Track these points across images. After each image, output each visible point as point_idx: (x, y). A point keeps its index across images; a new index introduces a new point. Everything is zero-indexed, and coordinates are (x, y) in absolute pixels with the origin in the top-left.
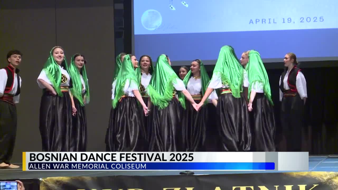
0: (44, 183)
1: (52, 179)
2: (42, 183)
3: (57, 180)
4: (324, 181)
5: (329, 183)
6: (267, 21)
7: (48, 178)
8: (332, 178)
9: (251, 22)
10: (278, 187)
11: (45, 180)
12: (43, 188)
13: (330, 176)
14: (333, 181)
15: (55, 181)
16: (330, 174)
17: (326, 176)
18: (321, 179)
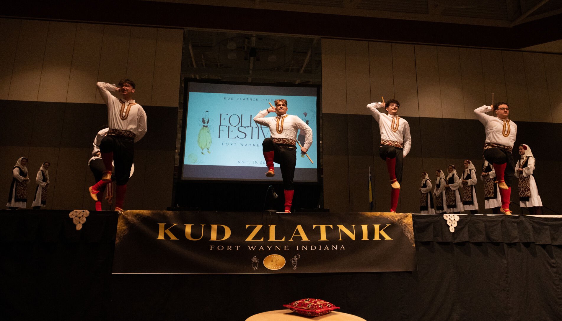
0: (123, 216)
1: (132, 212)
2: (121, 217)
3: (138, 213)
4: (395, 221)
5: (400, 223)
6: (246, 162)
7: (128, 211)
8: (402, 219)
9: (239, 162)
10: (355, 226)
11: (124, 213)
12: (122, 221)
13: (400, 217)
14: (402, 222)
15: (135, 214)
16: (400, 215)
17: (397, 216)
18: (392, 219)
